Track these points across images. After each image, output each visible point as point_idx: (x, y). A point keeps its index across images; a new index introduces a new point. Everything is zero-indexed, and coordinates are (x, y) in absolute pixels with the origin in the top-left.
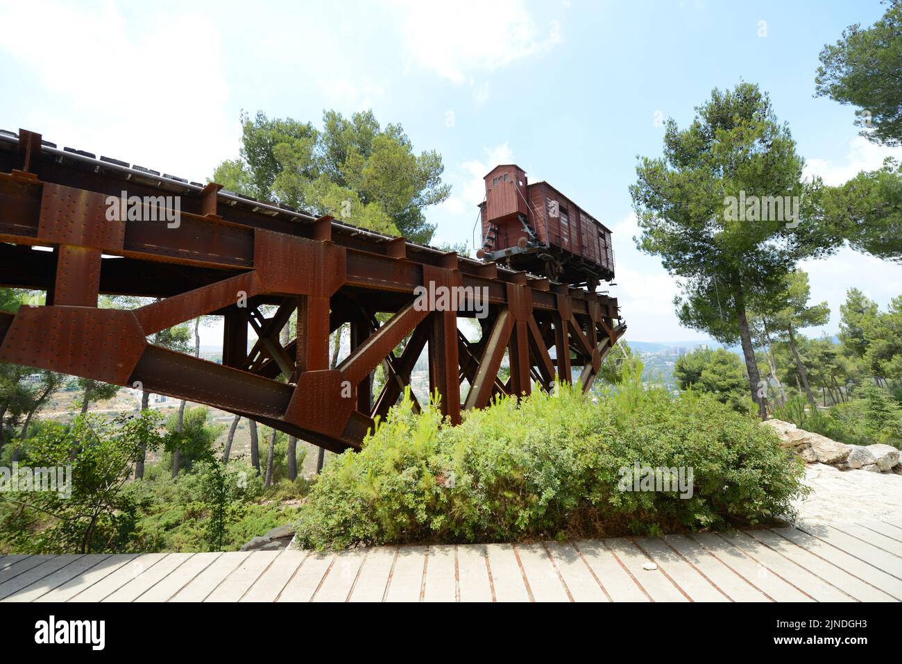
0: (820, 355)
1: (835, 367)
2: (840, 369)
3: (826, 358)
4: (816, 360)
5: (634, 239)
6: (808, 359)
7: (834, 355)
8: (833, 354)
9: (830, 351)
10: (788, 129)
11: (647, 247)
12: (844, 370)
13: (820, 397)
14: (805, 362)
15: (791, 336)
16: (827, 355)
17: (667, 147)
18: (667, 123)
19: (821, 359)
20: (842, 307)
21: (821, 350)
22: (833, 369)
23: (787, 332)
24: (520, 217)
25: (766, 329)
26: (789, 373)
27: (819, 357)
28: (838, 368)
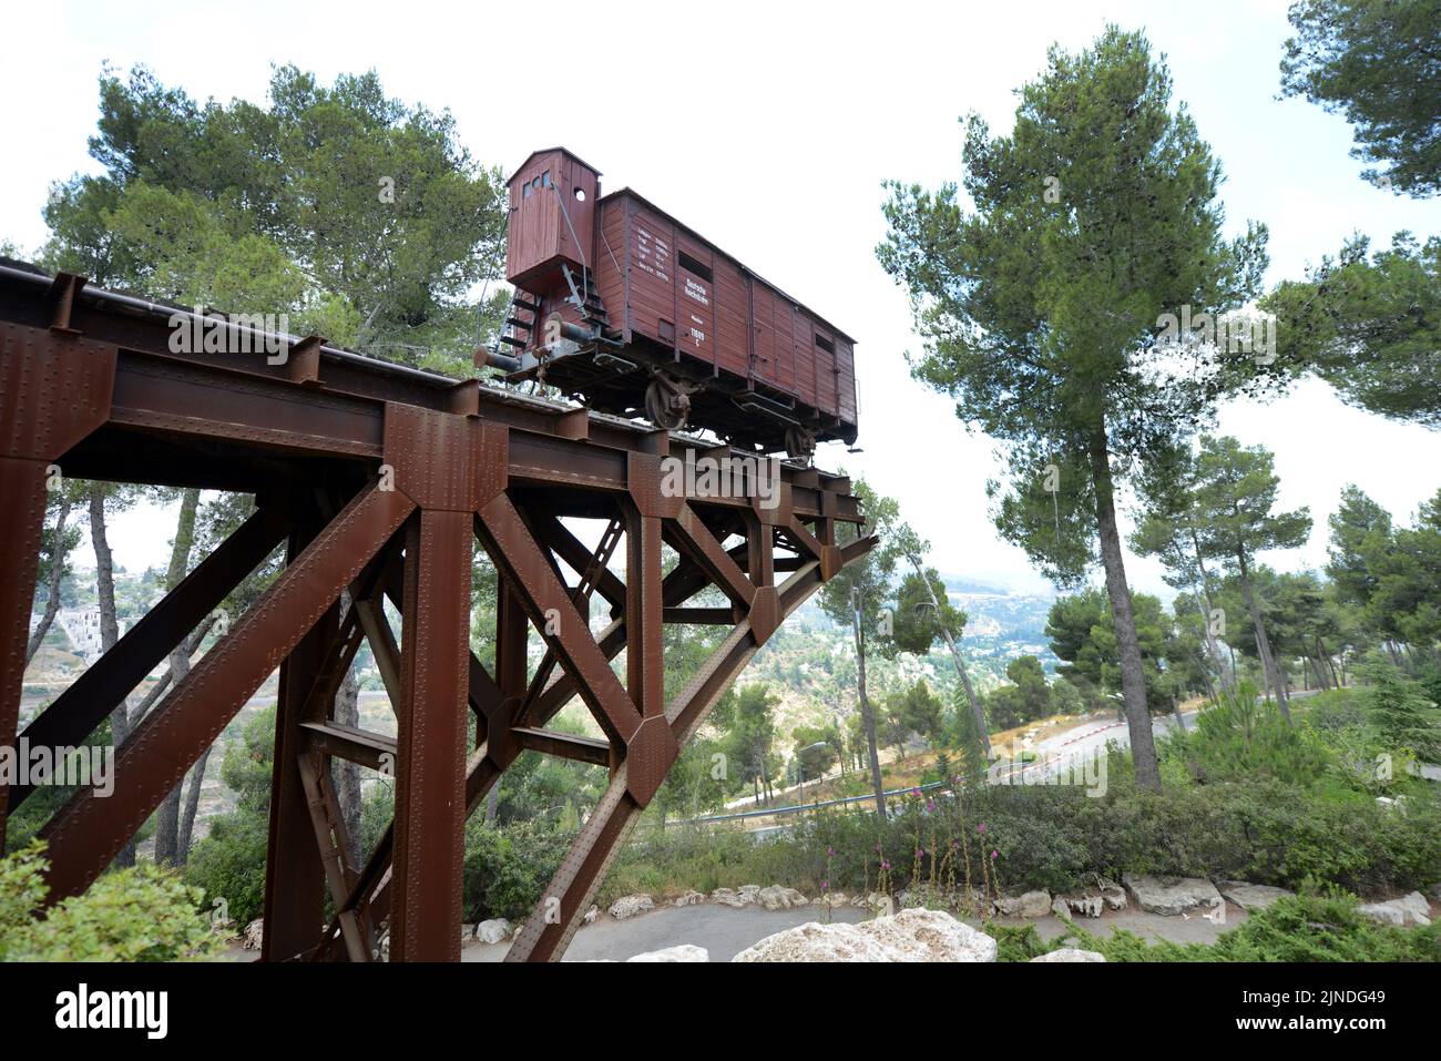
0: (1298, 601)
1: (1321, 622)
2: (1329, 627)
3: (1307, 607)
4: (1290, 610)
5: (906, 357)
6: (1278, 607)
7: (1320, 601)
8: (1318, 600)
9: (1313, 594)
10: (1189, 118)
11: (931, 374)
12: (1338, 629)
13: (1300, 672)
14: (1273, 613)
15: (1243, 565)
16: (1308, 600)
17: (969, 173)
18: (967, 121)
19: (1298, 607)
20: (1332, 516)
21: (1299, 593)
22: (1318, 626)
23: (1236, 558)
24: (565, 270)
25: (1198, 553)
26: (1243, 632)
27: (1295, 604)
28: (1327, 625)
